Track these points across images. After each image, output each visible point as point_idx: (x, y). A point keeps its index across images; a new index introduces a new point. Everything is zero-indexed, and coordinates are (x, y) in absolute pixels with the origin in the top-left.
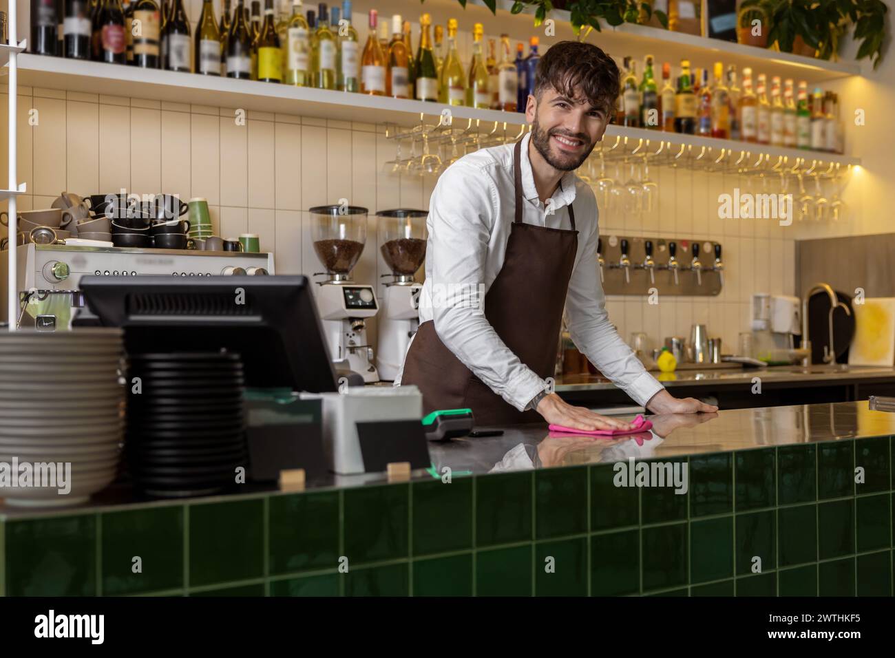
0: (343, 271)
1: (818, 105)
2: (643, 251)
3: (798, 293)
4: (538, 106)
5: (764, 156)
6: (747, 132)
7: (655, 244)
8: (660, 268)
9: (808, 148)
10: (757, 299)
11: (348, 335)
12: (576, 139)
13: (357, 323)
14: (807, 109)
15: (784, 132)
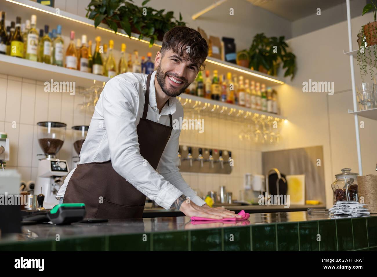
0: (53, 154)
1: (269, 94)
2: (198, 152)
3: (264, 174)
4: (162, 58)
5: (249, 113)
6: (241, 103)
7: (203, 150)
8: (206, 161)
9: (266, 111)
10: (247, 176)
11: (52, 185)
12: (180, 80)
13: (57, 179)
14: (265, 96)
15: (257, 104)
